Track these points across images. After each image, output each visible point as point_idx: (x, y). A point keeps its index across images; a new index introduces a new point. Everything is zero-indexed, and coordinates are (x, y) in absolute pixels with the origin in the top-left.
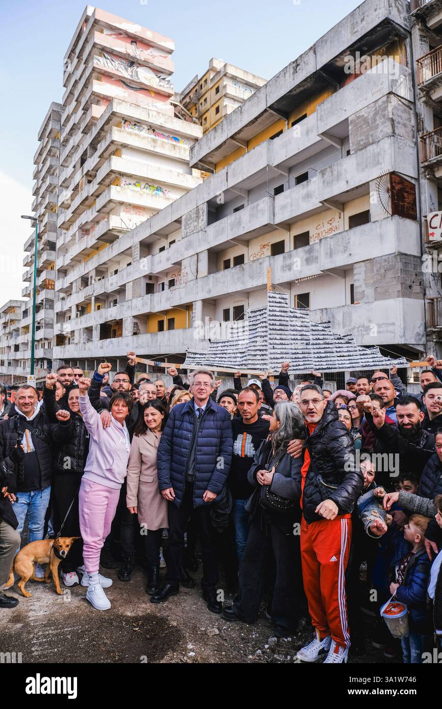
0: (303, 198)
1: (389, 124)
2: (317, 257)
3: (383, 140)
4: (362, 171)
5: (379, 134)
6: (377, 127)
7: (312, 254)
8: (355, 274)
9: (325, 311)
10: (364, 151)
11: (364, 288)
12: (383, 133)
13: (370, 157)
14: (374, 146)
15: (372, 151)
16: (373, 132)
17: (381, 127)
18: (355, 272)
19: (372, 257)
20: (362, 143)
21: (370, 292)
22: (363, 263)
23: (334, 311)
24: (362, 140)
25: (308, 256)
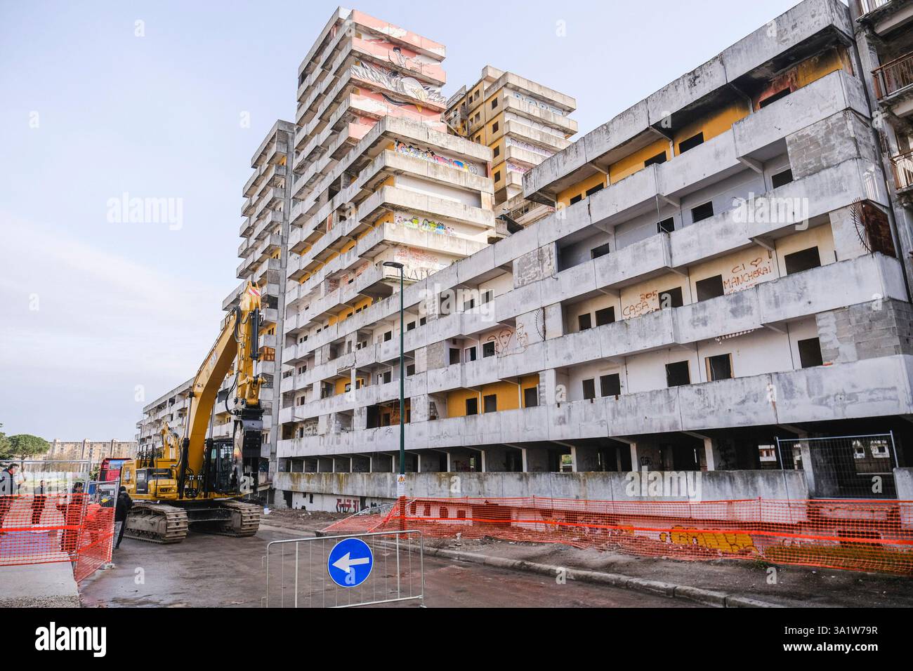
0: (717, 234)
1: (851, 144)
2: (750, 308)
3: (846, 163)
4: (816, 200)
5: (836, 156)
6: (832, 148)
7: (741, 304)
8: (820, 327)
9: (775, 377)
10: (816, 176)
11: (837, 344)
12: (843, 155)
13: (827, 183)
14: (832, 170)
15: (828, 177)
16: (826, 154)
17: (838, 149)
18: (819, 324)
19: (846, 305)
20: (810, 167)
21: (848, 349)
22: (832, 313)
23: (790, 375)
24: (810, 163)
25: (734, 306)
